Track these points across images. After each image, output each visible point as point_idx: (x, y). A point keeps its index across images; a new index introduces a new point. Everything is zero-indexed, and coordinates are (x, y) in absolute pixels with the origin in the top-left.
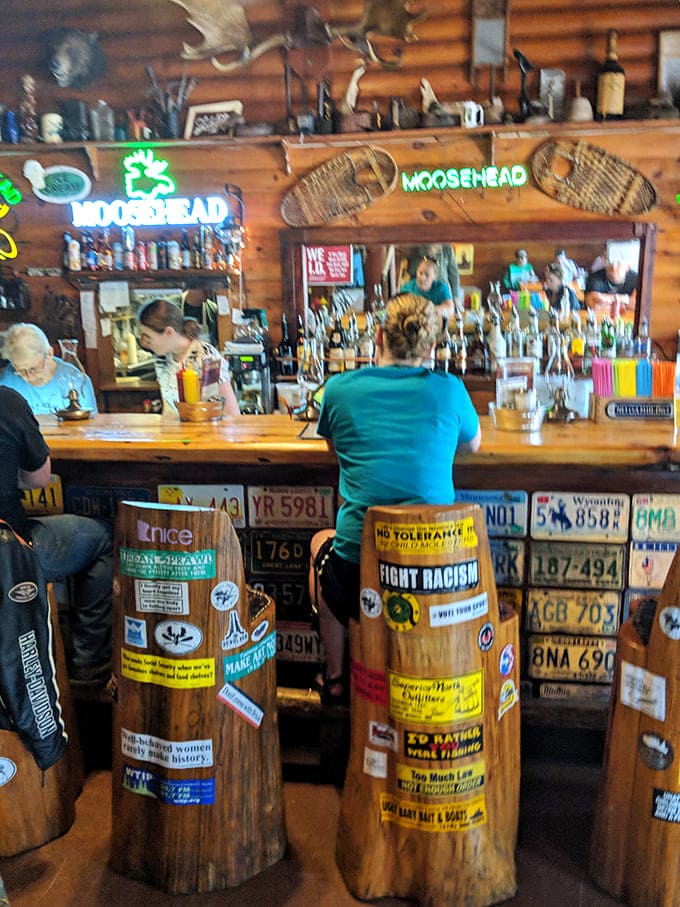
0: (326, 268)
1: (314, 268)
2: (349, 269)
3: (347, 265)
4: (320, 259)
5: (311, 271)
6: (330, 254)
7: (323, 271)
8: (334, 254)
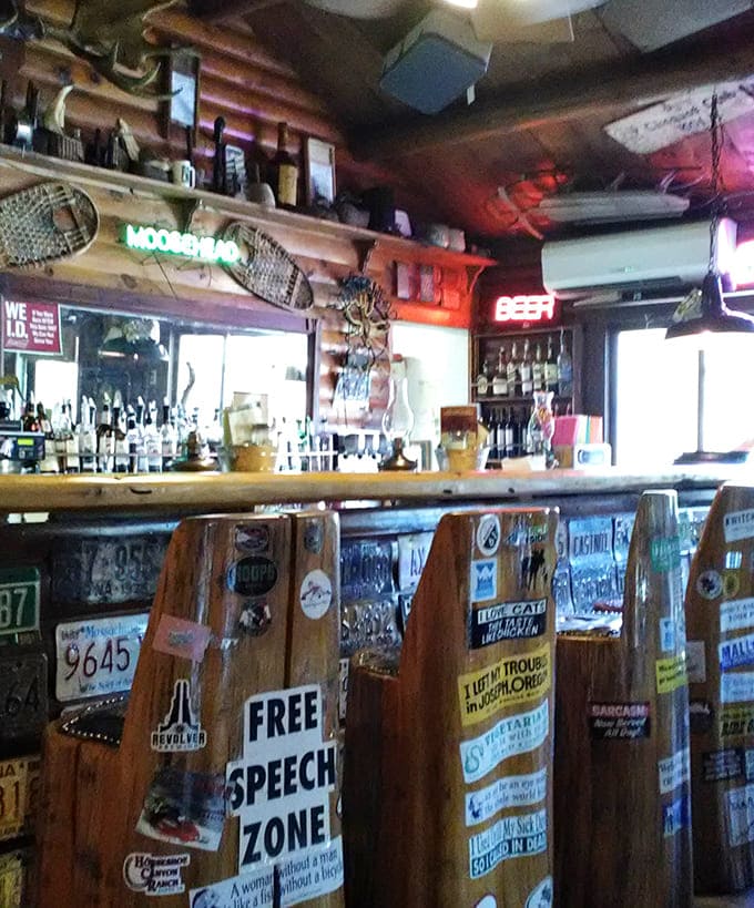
0: (28, 331)
1: (13, 329)
2: (57, 334)
3: (53, 328)
4: (22, 317)
5: (9, 334)
6: (34, 312)
7: (23, 334)
8: (39, 314)
